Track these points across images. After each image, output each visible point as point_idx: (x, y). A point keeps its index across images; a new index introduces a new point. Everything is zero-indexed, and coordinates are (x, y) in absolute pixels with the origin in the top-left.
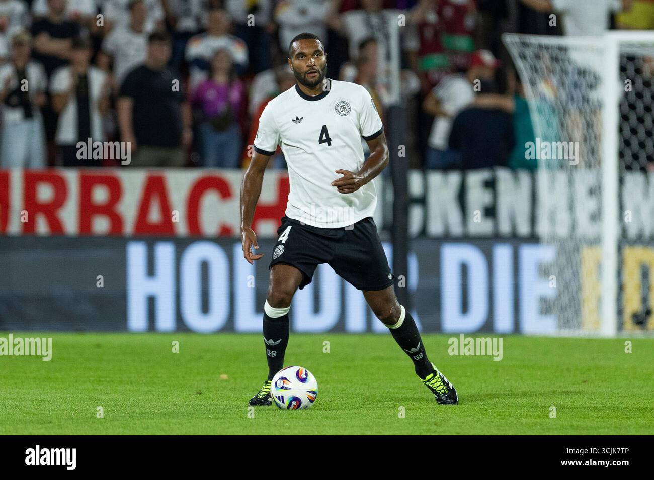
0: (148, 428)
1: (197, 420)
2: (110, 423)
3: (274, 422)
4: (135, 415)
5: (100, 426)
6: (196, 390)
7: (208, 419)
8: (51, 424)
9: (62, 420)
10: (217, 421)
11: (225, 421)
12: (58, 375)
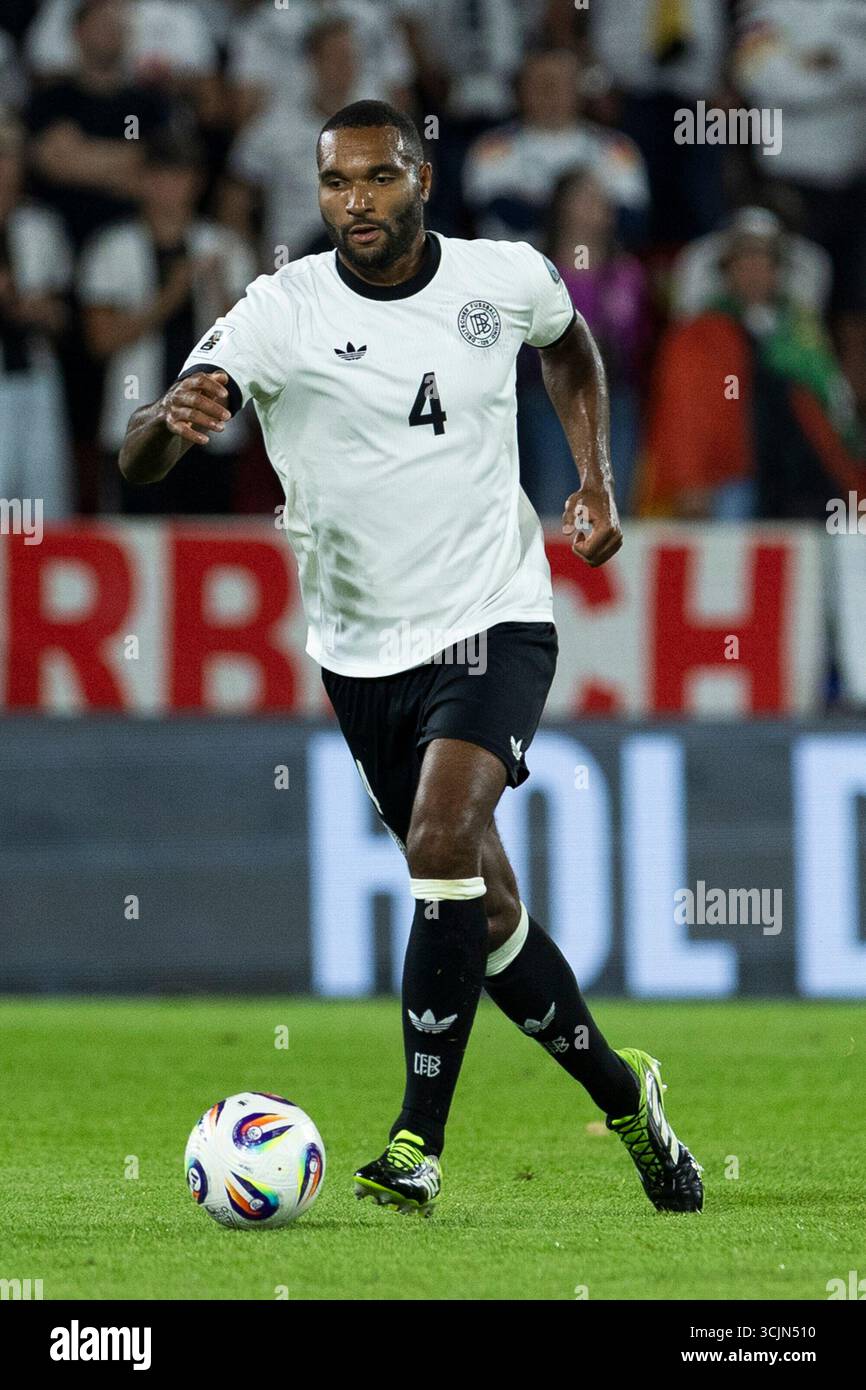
0: (375, 1279)
1: (520, 1253)
2: (267, 1266)
3: (744, 1259)
4: (339, 1240)
5: (235, 1274)
6: (516, 1169)
7: (552, 1252)
8: (93, 1268)
9: (124, 1256)
10: (577, 1257)
11: (604, 1257)
12: (111, 1124)
